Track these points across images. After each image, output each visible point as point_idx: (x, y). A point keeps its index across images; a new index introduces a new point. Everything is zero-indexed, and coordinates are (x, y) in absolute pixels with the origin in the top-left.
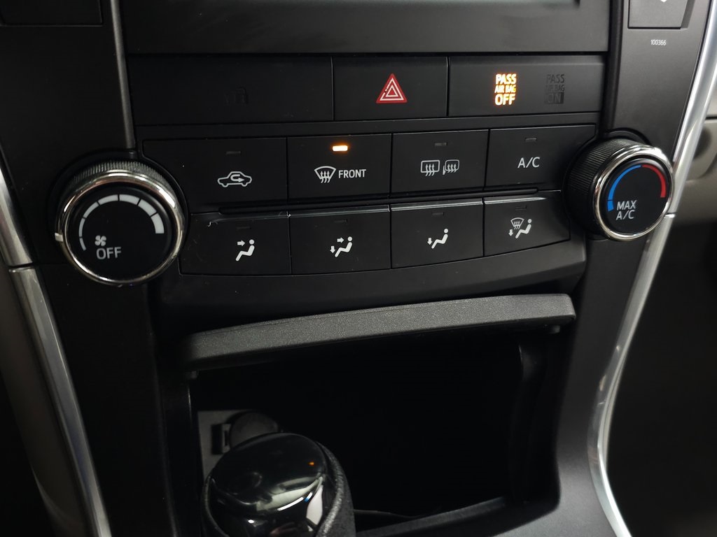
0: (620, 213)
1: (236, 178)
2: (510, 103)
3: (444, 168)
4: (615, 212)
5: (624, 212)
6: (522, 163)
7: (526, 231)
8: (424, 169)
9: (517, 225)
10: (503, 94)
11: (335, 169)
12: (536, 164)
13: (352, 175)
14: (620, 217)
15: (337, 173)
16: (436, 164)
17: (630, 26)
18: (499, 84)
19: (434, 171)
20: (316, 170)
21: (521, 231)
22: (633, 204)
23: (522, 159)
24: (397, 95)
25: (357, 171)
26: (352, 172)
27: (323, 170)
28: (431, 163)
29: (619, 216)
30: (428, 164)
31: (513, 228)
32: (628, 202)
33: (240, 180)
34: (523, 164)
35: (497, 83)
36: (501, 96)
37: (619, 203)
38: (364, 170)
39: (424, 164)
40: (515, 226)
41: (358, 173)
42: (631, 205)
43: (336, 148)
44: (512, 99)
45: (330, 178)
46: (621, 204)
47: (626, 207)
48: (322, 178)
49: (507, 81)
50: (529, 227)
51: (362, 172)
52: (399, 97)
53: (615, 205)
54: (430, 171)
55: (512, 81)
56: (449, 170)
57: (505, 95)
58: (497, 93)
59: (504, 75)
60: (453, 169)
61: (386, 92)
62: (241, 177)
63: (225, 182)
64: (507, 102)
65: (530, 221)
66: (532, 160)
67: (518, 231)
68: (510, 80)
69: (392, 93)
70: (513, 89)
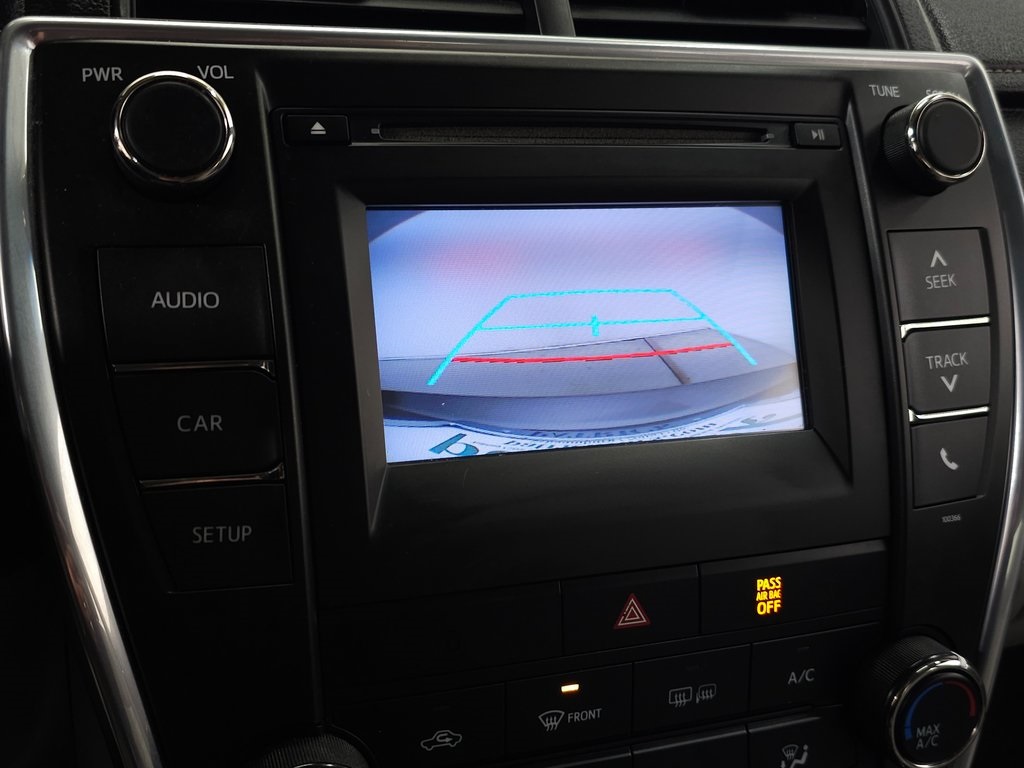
0: (920, 741)
1: (444, 738)
2: (776, 610)
3: (698, 694)
4: (915, 740)
5: (925, 739)
6: (793, 678)
7: (802, 761)
8: (673, 700)
9: (790, 755)
10: (765, 601)
11: (563, 713)
12: (810, 677)
13: (584, 717)
14: (922, 745)
15: (566, 716)
16: (688, 692)
17: (916, 505)
18: (762, 590)
19: (685, 701)
20: (540, 717)
21: (796, 761)
22: (936, 728)
23: (793, 674)
24: (638, 618)
25: (590, 712)
26: (584, 714)
27: (549, 716)
28: (682, 692)
29: (920, 745)
30: (678, 693)
31: (785, 759)
32: (929, 727)
33: (448, 740)
34: (795, 680)
35: (759, 589)
36: (764, 604)
37: (918, 730)
38: (599, 710)
39: (673, 694)
40: (787, 756)
41: (591, 714)
42: (933, 729)
43: (565, 689)
44: (777, 605)
45: (556, 724)
46: (921, 729)
47: (928, 732)
48: (548, 725)
49: (771, 585)
50: (805, 755)
51: (596, 712)
52: (641, 619)
53: (914, 732)
54: (680, 701)
55: (777, 584)
56: (704, 697)
57: (769, 603)
58: (760, 601)
59: (766, 580)
60: (708, 695)
61: (625, 616)
62: (449, 736)
63: (429, 744)
64: (772, 610)
65: (806, 747)
66: (806, 674)
67: (791, 762)
68: (774, 584)
69: (633, 615)
70: (777, 594)
